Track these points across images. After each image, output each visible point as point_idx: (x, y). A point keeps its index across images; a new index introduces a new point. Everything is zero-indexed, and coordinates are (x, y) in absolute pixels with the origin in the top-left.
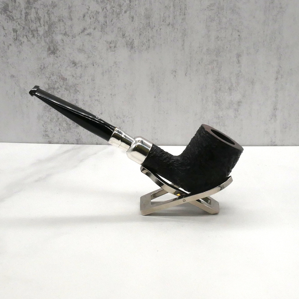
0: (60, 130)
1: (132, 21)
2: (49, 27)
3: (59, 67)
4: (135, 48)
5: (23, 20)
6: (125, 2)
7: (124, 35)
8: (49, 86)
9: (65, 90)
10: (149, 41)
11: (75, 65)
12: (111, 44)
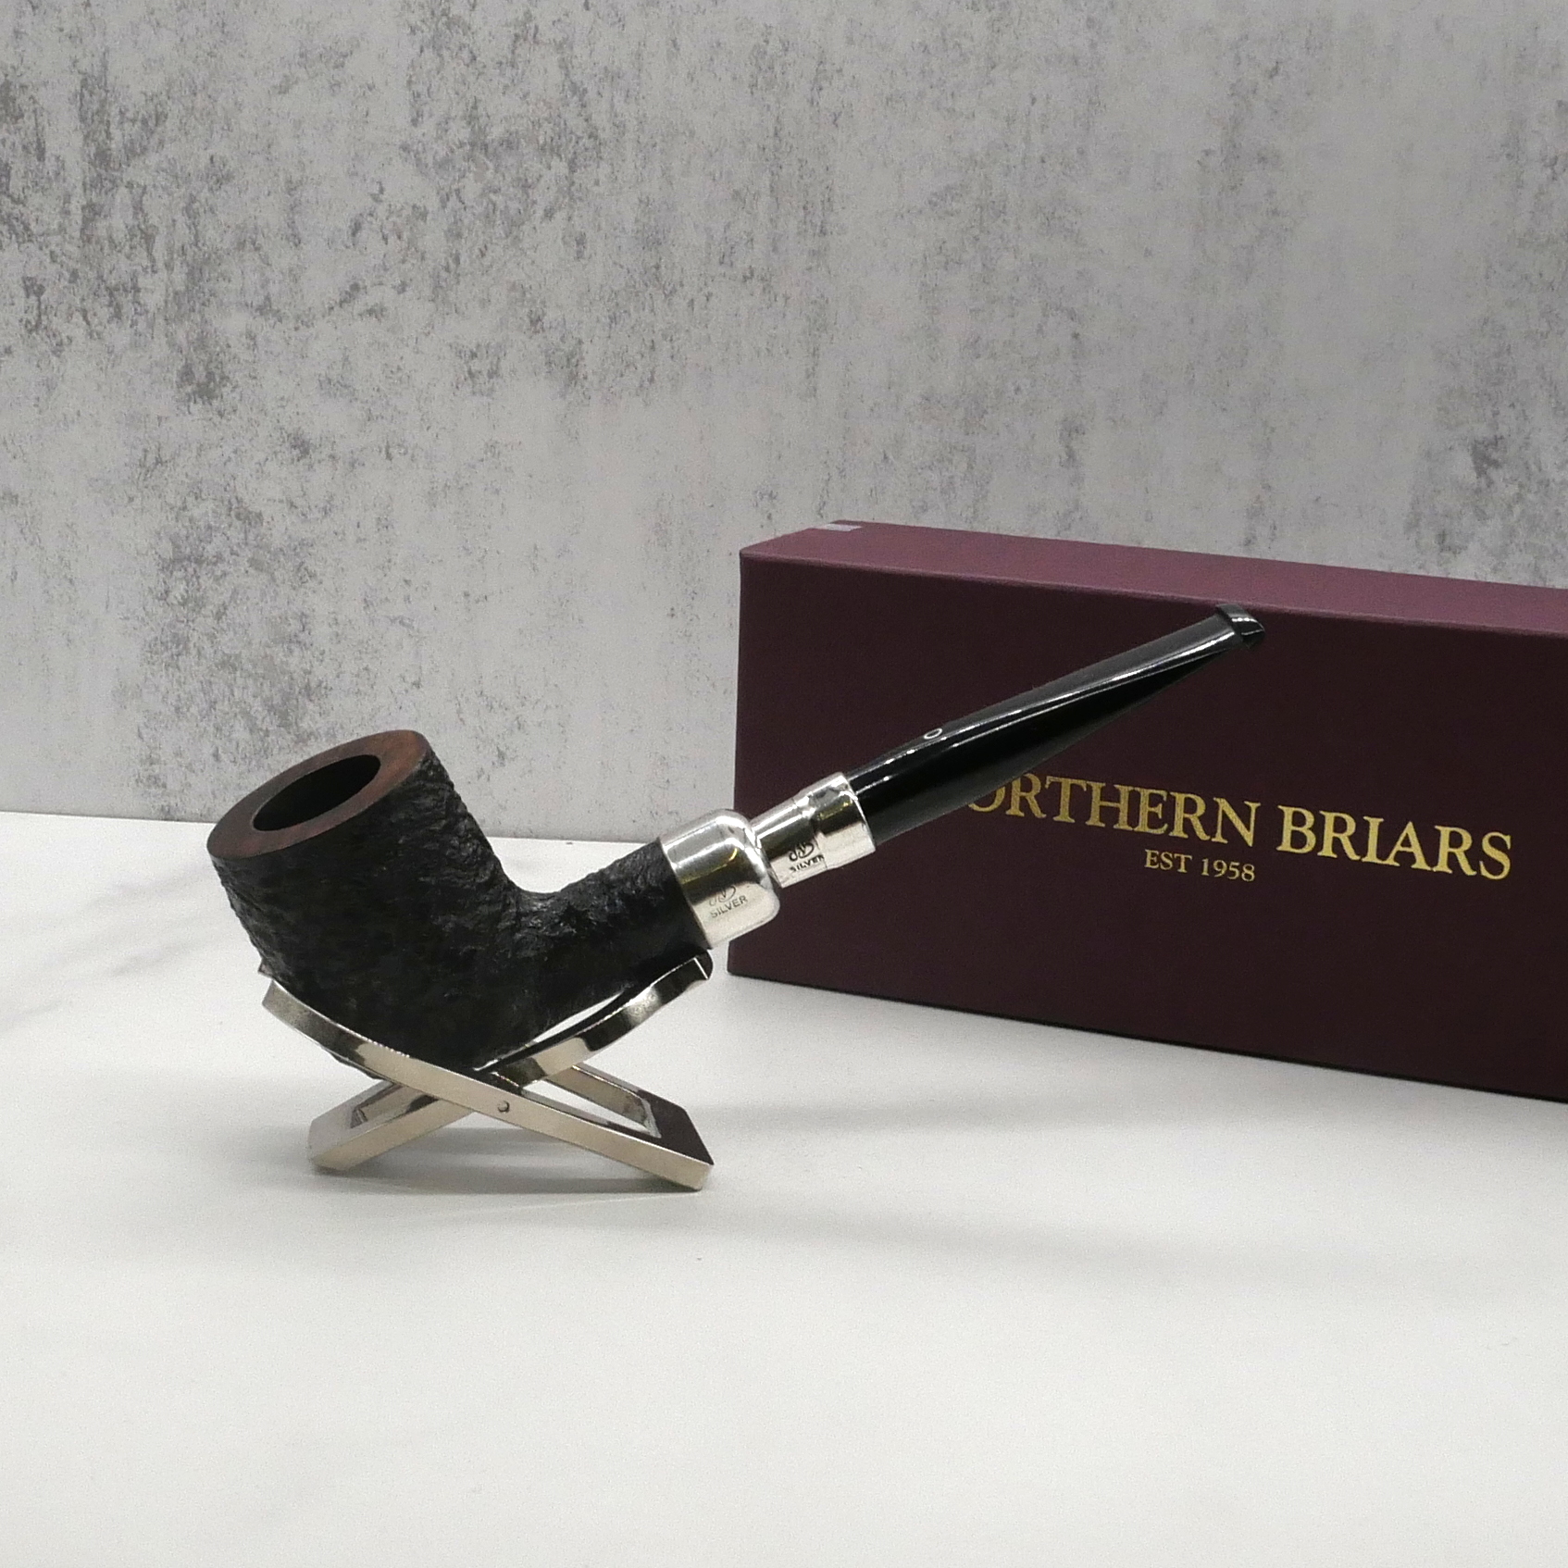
0: (216, 756)
1: (579, 255)
2: (190, 274)
3: (229, 459)
4: (586, 384)
5: (72, 238)
6: (549, 168)
7: (536, 321)
8: (176, 547)
9: (251, 571)
10: (653, 348)
11: (305, 452)
12: (475, 360)
